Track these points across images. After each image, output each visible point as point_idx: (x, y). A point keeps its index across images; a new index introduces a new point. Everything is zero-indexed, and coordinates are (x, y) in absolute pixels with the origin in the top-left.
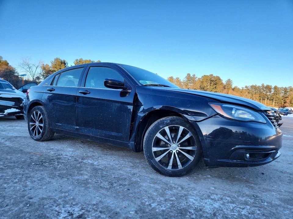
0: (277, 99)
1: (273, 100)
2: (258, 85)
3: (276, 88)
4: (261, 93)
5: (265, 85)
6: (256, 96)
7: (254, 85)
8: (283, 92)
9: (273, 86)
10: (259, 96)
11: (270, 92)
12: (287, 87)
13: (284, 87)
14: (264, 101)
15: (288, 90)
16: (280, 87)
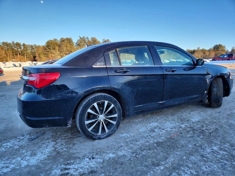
0: (27, 54)
1: (24, 55)
2: (8, 42)
3: (24, 45)
4: (13, 49)
5: (15, 42)
6: (9, 52)
7: (5, 42)
8: (30, 48)
9: (22, 44)
10: (12, 52)
11: (21, 48)
12: (33, 45)
13: (31, 45)
14: (17, 56)
15: (34, 47)
16: (27, 44)
